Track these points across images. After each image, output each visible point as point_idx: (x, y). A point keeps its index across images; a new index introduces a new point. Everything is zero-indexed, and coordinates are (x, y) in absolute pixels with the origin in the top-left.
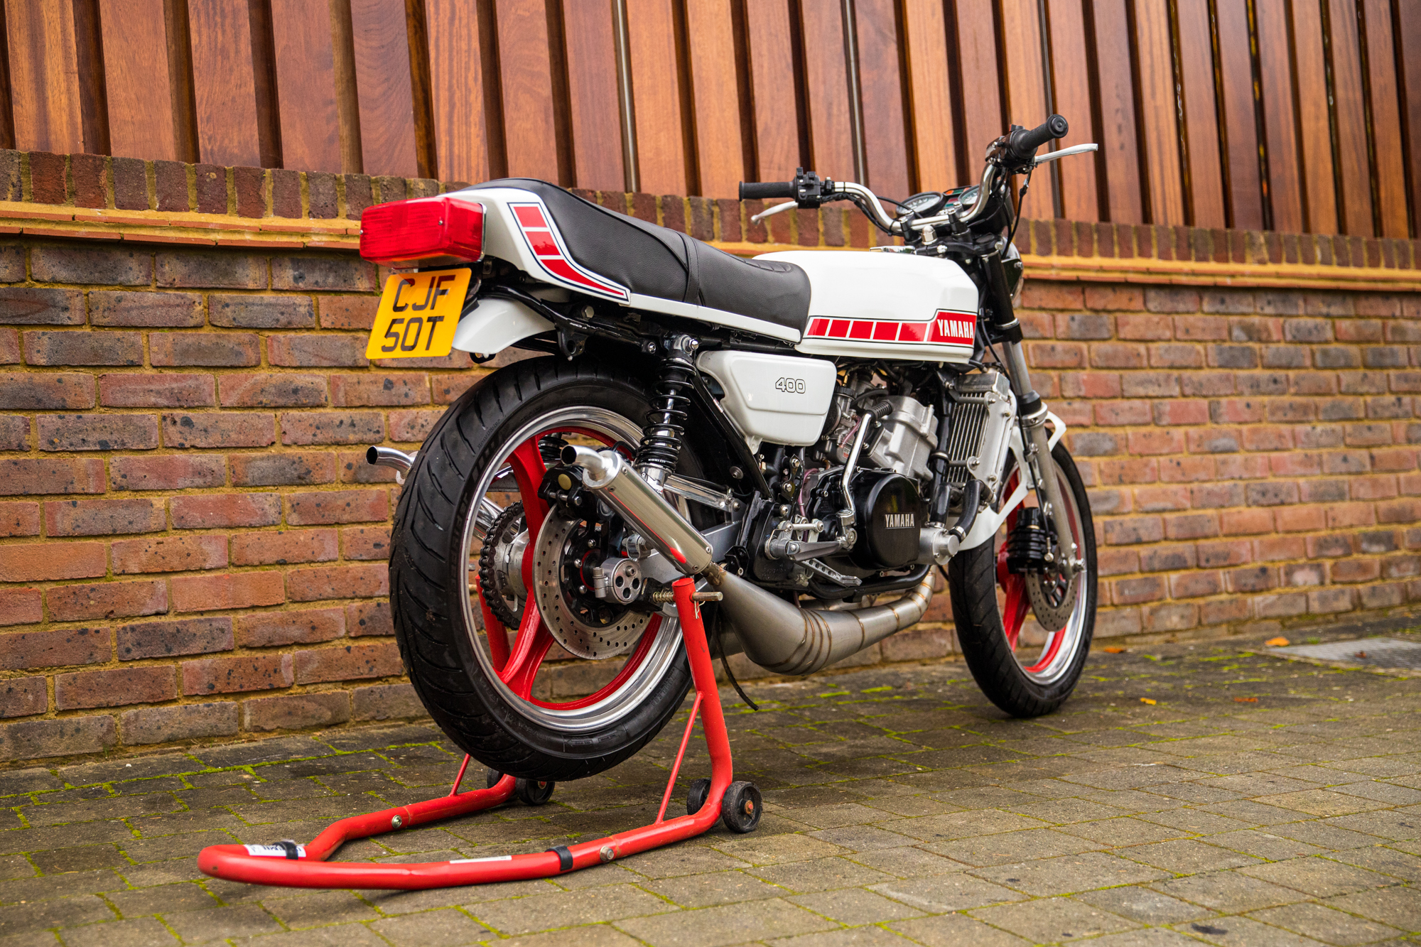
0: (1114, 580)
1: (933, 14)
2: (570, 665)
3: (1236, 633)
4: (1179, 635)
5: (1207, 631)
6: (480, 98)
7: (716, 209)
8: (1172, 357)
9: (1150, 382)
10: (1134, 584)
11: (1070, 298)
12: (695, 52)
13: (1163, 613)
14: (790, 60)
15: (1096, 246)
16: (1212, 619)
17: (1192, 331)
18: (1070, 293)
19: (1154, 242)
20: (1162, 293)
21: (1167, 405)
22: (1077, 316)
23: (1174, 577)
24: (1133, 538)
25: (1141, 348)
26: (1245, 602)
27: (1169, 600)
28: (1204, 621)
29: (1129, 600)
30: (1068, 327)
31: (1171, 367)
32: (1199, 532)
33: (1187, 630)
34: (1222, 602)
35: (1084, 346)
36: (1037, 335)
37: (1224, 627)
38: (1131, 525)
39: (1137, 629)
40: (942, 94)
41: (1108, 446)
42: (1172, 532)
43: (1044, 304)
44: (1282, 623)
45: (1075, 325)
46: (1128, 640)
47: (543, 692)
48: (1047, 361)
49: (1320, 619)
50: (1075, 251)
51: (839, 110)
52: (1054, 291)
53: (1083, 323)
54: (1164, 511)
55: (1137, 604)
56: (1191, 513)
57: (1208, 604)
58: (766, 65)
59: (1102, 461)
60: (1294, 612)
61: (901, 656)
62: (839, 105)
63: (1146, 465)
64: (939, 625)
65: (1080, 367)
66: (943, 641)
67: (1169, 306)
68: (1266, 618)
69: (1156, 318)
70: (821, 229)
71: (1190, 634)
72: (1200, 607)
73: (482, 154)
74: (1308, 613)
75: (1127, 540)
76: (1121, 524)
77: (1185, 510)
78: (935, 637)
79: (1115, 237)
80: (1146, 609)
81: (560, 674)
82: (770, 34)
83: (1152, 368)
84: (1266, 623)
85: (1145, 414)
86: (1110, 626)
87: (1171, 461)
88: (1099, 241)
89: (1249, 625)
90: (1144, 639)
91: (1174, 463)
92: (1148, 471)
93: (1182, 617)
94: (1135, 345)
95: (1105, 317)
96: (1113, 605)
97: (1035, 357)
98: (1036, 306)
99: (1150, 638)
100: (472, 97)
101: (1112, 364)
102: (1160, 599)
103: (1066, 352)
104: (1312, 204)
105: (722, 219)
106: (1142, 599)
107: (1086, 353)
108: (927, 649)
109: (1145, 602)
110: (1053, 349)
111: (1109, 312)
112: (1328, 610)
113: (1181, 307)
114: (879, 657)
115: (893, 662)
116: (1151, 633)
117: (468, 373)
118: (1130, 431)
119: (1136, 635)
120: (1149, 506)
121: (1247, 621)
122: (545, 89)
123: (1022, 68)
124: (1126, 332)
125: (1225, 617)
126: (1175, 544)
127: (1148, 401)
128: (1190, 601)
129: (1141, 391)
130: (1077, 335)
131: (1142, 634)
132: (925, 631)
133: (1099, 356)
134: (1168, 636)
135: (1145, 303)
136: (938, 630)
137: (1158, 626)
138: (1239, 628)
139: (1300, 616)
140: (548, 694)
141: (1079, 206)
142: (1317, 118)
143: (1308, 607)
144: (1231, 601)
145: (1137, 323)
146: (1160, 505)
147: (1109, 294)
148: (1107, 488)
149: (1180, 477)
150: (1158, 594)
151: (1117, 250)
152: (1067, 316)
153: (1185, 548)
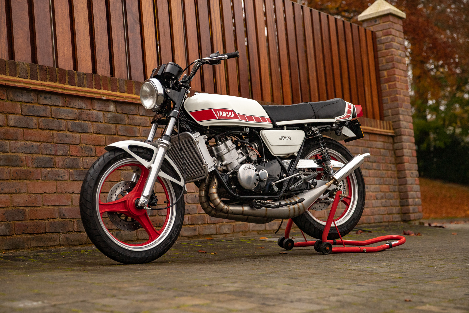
1: (151, 16)
2: (37, 235)
3: (244, 235)
4: (228, 235)
5: (236, 234)
6: (6, 29)
7: (85, 76)
12: (76, 21)
13: (223, 227)
14: (106, 27)
16: (237, 230)
26: (247, 224)
27: (225, 223)
28: (235, 231)
29: (213, 222)
33: (230, 233)
34: (240, 224)
37: (241, 233)
39: (215, 232)
40: (154, 43)
44: (258, 233)
46: (212, 236)
47: (28, 245)
49: (269, 232)
51: (122, 46)
55: (215, 224)
57: (236, 225)
58: (99, 27)
60: (261, 229)
61: (143, 238)
62: (122, 44)
68: (253, 231)
70: (118, 86)
71: (231, 235)
72: (234, 226)
73: (6, 50)
74: (265, 230)
80: (218, 225)
81: (33, 239)
82: (100, 17)
84: (253, 232)
86: (207, 231)
89: (248, 233)
93: (229, 229)
96: (208, 224)
99: (219, 236)
100: (3, 29)
102: (222, 222)
104: (264, 92)
105: (87, 80)
106: (216, 222)
109: (217, 223)
112: (271, 229)
114: (136, 238)
115: (141, 240)
116: (219, 234)
117: (3, 128)
119: (214, 234)
121: (248, 231)
122: (27, 28)
123: (178, 37)
125: (241, 230)
128: (231, 223)
131: (217, 234)
134: (224, 235)
137: (221, 232)
138: (245, 234)
139: (263, 231)
140: (29, 246)
141: (195, 86)
142: (265, 63)
143: (265, 228)
144: (243, 224)
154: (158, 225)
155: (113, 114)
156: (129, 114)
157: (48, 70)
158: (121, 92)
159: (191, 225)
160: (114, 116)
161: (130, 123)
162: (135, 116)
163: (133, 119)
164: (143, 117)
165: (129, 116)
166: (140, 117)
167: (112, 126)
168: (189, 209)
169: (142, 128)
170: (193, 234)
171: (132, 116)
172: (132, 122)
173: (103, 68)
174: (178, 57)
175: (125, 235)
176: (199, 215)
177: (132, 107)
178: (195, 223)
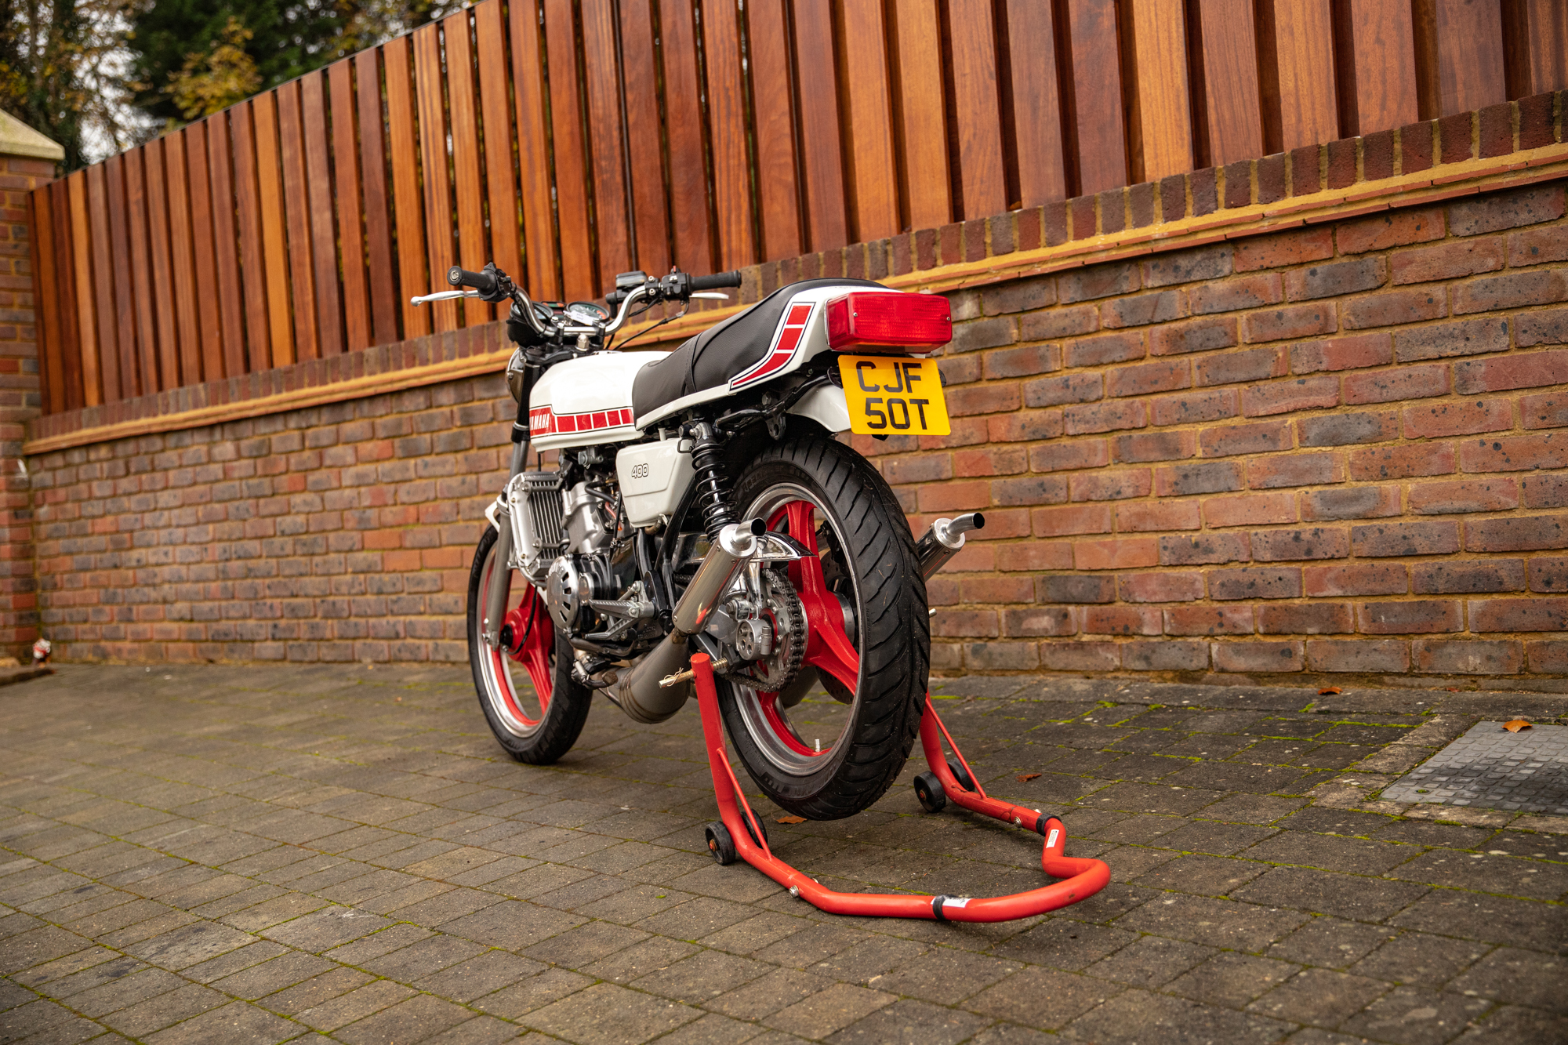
0: (1360, 603)
7: (890, 248)
8: (1498, 294)
9: (1452, 335)
10: (1397, 609)
11: (1311, 246)
13: (1450, 650)
15: (1361, 167)
16: (1550, 666)
17: (1542, 249)
18: (1314, 240)
19: (1476, 134)
20: (1484, 206)
21: (1480, 365)
22: (1319, 267)
23: (1476, 603)
24: (1401, 549)
25: (1438, 291)
27: (1464, 633)
28: (1533, 669)
29: (1388, 630)
30: (1305, 284)
31: (1496, 310)
32: (1533, 542)
33: (1499, 676)
35: (1332, 303)
36: (1255, 303)
38: (1401, 532)
39: (1404, 667)
41: (1365, 430)
42: (1477, 542)
43: (1266, 263)
45: (1317, 281)
46: (1385, 679)
48: (1269, 334)
50: (1324, 183)
52: (1285, 242)
53: (1331, 274)
54: (1464, 512)
56: (1517, 515)
59: (1349, 451)
61: (1061, 665)
63: (1433, 452)
64: (1108, 638)
65: (1324, 332)
66: (1110, 656)
67: (1497, 221)
69: (1467, 244)
70: (988, 240)
75: (1389, 552)
76: (1381, 531)
77: (1510, 510)
78: (1100, 650)
79: (1398, 147)
80: (1418, 642)
83: (1456, 316)
85: (1434, 383)
86: (1352, 659)
87: (1483, 443)
88: (1366, 159)
90: (1417, 681)
91: (1490, 446)
92: (1434, 458)
93: (1489, 658)
94: (1425, 289)
95: (1370, 258)
97: (1250, 331)
98: (1256, 266)
101: (1379, 321)
103: (1300, 317)
105: (894, 254)
107: (1334, 313)
108: (1089, 662)
110: (1280, 316)
111: (1381, 251)
113: (1524, 217)
118: (1406, 406)
120: (1434, 507)
124: (1410, 274)
126: (1483, 558)
127: (1443, 363)
129: (1431, 351)
130: (1320, 292)
131: (1410, 673)
132: (1089, 643)
133: (1355, 314)
135: (1448, 224)
136: (1103, 643)
137: (1439, 666)
141: (1383, 107)
145: (1431, 257)
146: (1458, 505)
147: (1380, 227)
148: (1362, 484)
149: (1499, 464)
150: (1443, 625)
151: (1398, 164)
152: (1304, 271)
153: (1501, 565)
154: (1119, 630)
155: (971, 324)
156: (1023, 312)
157: (800, 265)
158: (997, 254)
159: (1265, 634)
160: (974, 332)
161: (1026, 337)
162: (1043, 313)
163: (1037, 322)
164: (1075, 308)
165: (1023, 316)
166: (1064, 310)
167: (968, 358)
168: (1259, 581)
169: (1073, 341)
170: (1275, 667)
171: (1034, 314)
172: (1032, 334)
173: (981, 194)
174: (1292, 33)
175: (1001, 655)
176: (1313, 602)
177: (1034, 288)
178: (1285, 630)
